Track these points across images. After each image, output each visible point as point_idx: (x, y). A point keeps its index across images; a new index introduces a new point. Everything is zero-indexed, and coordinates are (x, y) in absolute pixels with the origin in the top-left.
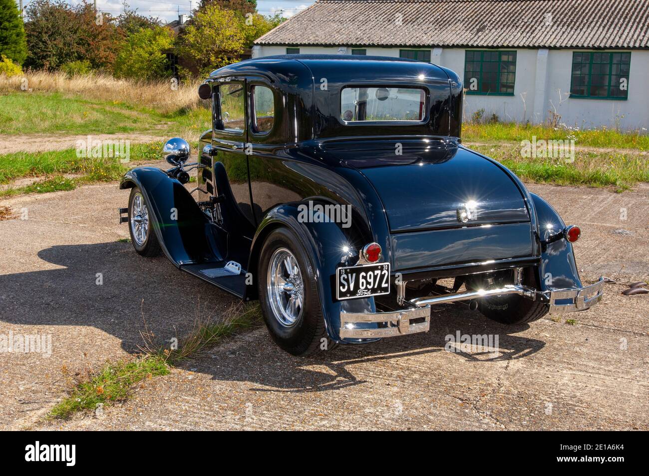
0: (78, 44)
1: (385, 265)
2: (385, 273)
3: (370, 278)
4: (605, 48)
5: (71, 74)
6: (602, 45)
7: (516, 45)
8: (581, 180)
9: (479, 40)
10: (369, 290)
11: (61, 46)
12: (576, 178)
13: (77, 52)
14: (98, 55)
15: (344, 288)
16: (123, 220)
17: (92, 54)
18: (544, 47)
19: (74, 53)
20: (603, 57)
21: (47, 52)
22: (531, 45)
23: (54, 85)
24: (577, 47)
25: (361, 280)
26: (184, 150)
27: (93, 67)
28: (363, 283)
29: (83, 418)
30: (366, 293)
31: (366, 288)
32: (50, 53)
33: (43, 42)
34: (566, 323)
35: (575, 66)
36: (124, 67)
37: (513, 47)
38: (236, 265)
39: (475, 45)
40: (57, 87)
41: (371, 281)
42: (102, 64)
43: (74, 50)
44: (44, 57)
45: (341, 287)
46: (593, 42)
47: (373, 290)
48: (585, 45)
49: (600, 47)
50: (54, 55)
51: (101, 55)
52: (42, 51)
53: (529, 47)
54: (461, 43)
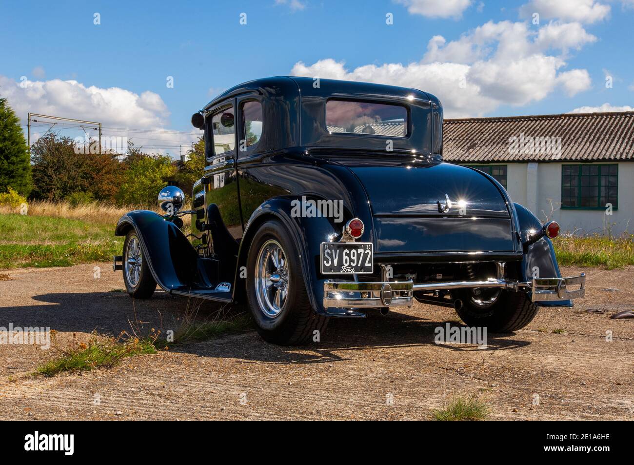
0: (82, 178)
1: (368, 245)
2: (368, 253)
3: (354, 256)
4: (593, 160)
5: (74, 204)
6: (590, 158)
7: (506, 159)
8: (572, 260)
9: (470, 156)
10: (352, 267)
11: (65, 179)
12: (567, 259)
13: (81, 185)
14: (101, 188)
15: (328, 263)
16: (117, 268)
17: (96, 187)
18: (533, 161)
19: (78, 186)
20: (592, 169)
21: (51, 185)
22: (521, 159)
23: (57, 214)
24: (565, 160)
25: (345, 257)
26: (178, 198)
27: (96, 198)
28: (346, 260)
29: (68, 375)
30: (349, 270)
31: (350, 265)
32: (54, 186)
33: (48, 176)
34: (553, 332)
35: (564, 178)
36: (127, 197)
37: (503, 161)
38: (226, 285)
39: (466, 160)
40: (60, 215)
41: (355, 258)
42: (105, 197)
43: (78, 183)
44: (49, 191)
45: (325, 262)
46: (580, 155)
47: (357, 268)
48: (574, 158)
49: (588, 159)
50: (58, 188)
51: (104, 188)
52: (47, 184)
53: (518, 161)
54: (453, 159)
